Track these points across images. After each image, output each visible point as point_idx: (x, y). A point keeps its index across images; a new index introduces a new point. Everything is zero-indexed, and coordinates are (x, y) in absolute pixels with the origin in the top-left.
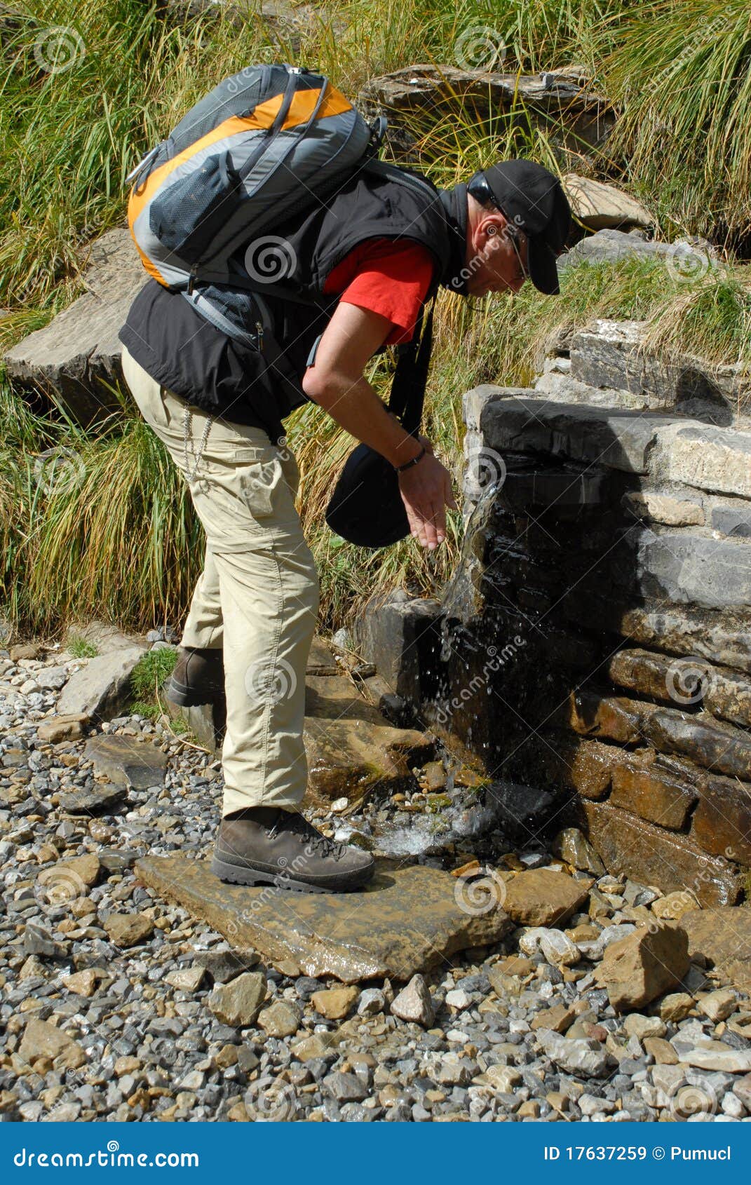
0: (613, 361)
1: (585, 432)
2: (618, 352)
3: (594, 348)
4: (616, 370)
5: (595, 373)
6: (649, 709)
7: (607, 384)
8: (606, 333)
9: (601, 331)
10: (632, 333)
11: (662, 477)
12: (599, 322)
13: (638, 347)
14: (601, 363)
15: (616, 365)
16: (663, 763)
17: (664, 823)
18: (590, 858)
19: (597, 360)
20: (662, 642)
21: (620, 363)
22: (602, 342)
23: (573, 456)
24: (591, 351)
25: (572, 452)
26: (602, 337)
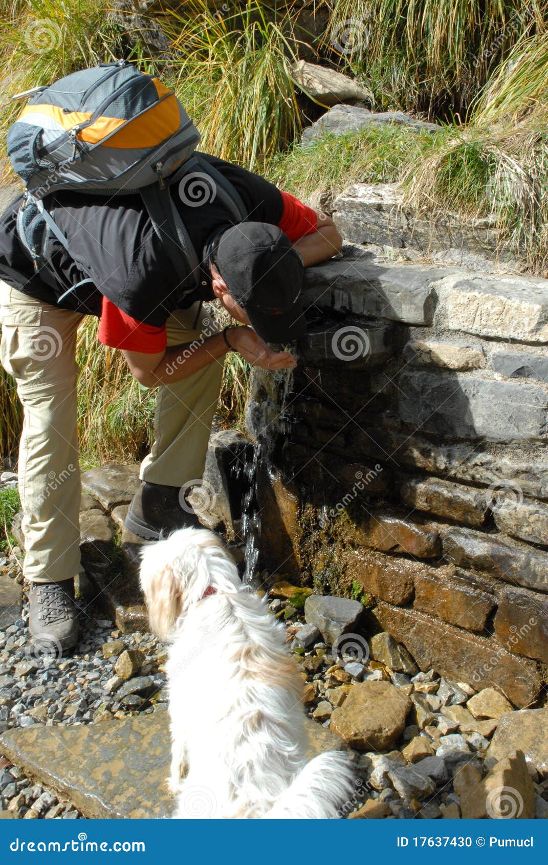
0: (373, 220)
1: (365, 290)
2: (377, 213)
3: (355, 210)
4: (377, 228)
5: (356, 232)
6: (444, 529)
7: (368, 240)
8: (364, 196)
9: (360, 195)
10: (389, 194)
11: (442, 327)
12: (356, 186)
13: (396, 207)
14: (362, 223)
15: (375, 224)
16: (462, 576)
17: (467, 626)
18: (403, 659)
19: (358, 220)
20: (453, 472)
21: (380, 222)
22: (362, 204)
23: (355, 310)
24: (353, 212)
25: (353, 308)
26: (361, 200)
